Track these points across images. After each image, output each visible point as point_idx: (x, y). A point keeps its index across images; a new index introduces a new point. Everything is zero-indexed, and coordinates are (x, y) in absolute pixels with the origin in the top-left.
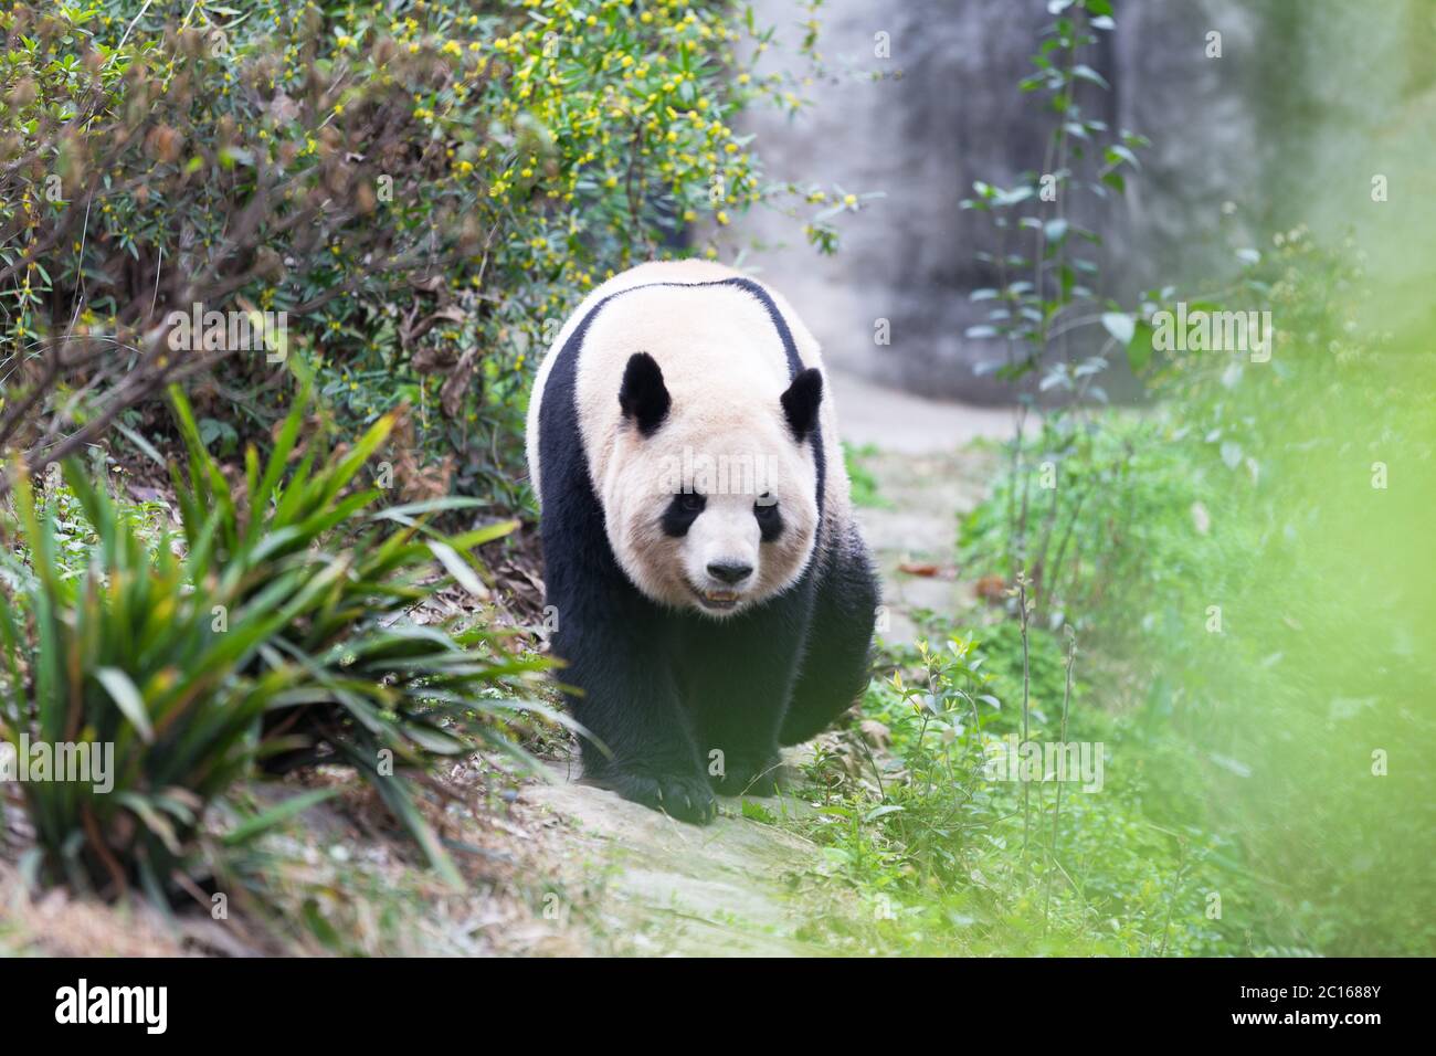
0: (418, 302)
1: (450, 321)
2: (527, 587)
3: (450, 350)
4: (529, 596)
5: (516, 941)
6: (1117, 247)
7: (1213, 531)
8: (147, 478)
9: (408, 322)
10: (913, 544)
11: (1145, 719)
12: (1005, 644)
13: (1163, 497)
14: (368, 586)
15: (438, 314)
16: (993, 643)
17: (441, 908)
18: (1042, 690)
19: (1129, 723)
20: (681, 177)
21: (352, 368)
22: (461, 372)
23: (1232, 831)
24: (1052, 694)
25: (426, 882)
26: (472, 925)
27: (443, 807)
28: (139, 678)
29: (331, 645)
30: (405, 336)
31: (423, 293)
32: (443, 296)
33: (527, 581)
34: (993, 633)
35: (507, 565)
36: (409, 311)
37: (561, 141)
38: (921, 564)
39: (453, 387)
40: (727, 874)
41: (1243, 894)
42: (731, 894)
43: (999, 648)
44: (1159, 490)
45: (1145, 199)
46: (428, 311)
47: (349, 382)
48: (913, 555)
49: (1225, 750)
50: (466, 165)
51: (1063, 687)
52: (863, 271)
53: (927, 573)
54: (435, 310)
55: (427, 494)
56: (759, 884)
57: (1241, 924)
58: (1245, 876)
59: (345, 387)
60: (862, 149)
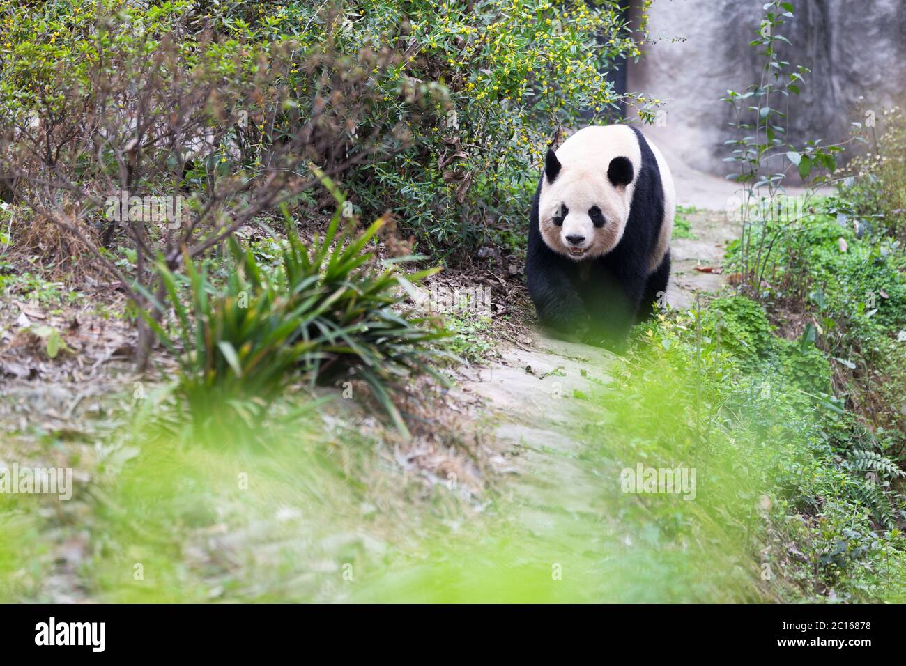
0: (447, 149)
1: (461, 158)
2: (496, 283)
3: (460, 172)
4: (497, 287)
5: (431, 463)
6: (829, 110)
7: (849, 252)
8: (319, 231)
9: (442, 159)
10: (703, 257)
11: (802, 342)
12: (736, 307)
13: (825, 235)
14: (370, 297)
15: (456, 155)
16: (730, 307)
17: (396, 447)
18: (753, 329)
19: (795, 344)
20: (572, 91)
21: (415, 181)
22: (466, 182)
23: (846, 394)
24: (758, 331)
25: (391, 435)
26: (410, 455)
27: (407, 399)
28: (237, 347)
29: (356, 323)
30: (440, 165)
31: (449, 145)
32: (458, 147)
33: (497, 280)
34: (730, 302)
35: (488, 272)
36: (443, 153)
37: (511, 73)
38: (706, 267)
39: (461, 189)
40: (556, 427)
41: (849, 424)
42: (553, 437)
43: (733, 309)
44: (824, 231)
45: (843, 87)
46: (450, 154)
47: (413, 187)
48: (702, 262)
49: (845, 357)
50: (471, 85)
51: (763, 327)
52: (705, 120)
53: (708, 271)
54: (455, 153)
55: (402, 254)
56: (572, 432)
57: (847, 439)
58: (849, 416)
59: (411, 189)
60: (704, 64)
